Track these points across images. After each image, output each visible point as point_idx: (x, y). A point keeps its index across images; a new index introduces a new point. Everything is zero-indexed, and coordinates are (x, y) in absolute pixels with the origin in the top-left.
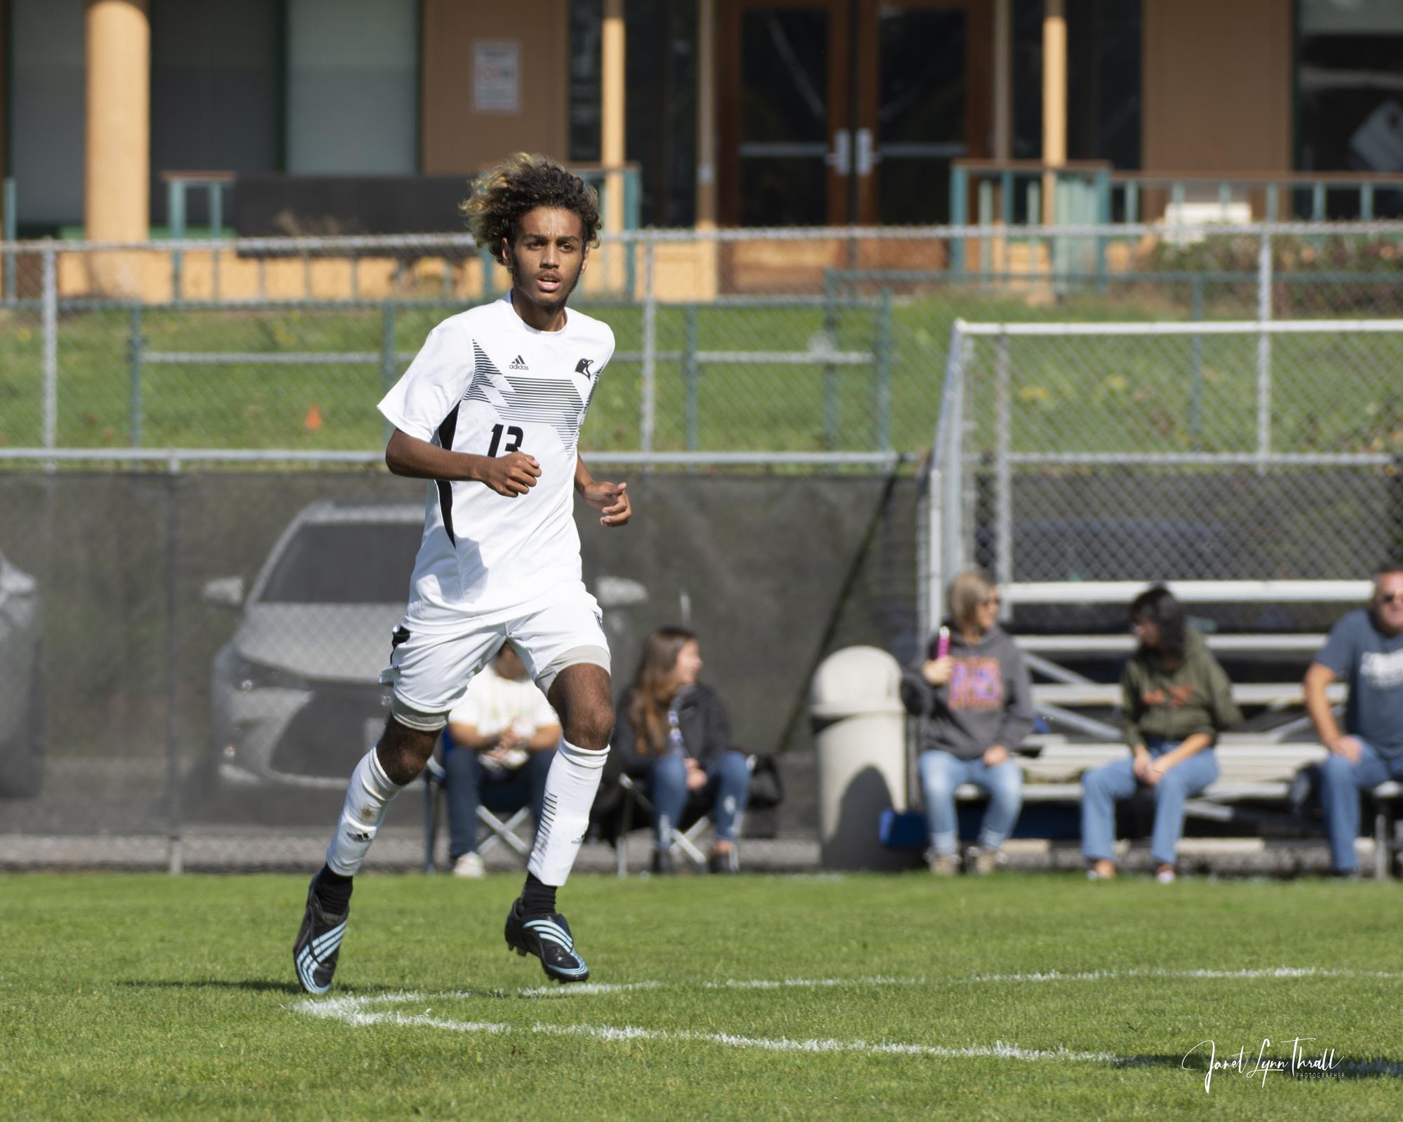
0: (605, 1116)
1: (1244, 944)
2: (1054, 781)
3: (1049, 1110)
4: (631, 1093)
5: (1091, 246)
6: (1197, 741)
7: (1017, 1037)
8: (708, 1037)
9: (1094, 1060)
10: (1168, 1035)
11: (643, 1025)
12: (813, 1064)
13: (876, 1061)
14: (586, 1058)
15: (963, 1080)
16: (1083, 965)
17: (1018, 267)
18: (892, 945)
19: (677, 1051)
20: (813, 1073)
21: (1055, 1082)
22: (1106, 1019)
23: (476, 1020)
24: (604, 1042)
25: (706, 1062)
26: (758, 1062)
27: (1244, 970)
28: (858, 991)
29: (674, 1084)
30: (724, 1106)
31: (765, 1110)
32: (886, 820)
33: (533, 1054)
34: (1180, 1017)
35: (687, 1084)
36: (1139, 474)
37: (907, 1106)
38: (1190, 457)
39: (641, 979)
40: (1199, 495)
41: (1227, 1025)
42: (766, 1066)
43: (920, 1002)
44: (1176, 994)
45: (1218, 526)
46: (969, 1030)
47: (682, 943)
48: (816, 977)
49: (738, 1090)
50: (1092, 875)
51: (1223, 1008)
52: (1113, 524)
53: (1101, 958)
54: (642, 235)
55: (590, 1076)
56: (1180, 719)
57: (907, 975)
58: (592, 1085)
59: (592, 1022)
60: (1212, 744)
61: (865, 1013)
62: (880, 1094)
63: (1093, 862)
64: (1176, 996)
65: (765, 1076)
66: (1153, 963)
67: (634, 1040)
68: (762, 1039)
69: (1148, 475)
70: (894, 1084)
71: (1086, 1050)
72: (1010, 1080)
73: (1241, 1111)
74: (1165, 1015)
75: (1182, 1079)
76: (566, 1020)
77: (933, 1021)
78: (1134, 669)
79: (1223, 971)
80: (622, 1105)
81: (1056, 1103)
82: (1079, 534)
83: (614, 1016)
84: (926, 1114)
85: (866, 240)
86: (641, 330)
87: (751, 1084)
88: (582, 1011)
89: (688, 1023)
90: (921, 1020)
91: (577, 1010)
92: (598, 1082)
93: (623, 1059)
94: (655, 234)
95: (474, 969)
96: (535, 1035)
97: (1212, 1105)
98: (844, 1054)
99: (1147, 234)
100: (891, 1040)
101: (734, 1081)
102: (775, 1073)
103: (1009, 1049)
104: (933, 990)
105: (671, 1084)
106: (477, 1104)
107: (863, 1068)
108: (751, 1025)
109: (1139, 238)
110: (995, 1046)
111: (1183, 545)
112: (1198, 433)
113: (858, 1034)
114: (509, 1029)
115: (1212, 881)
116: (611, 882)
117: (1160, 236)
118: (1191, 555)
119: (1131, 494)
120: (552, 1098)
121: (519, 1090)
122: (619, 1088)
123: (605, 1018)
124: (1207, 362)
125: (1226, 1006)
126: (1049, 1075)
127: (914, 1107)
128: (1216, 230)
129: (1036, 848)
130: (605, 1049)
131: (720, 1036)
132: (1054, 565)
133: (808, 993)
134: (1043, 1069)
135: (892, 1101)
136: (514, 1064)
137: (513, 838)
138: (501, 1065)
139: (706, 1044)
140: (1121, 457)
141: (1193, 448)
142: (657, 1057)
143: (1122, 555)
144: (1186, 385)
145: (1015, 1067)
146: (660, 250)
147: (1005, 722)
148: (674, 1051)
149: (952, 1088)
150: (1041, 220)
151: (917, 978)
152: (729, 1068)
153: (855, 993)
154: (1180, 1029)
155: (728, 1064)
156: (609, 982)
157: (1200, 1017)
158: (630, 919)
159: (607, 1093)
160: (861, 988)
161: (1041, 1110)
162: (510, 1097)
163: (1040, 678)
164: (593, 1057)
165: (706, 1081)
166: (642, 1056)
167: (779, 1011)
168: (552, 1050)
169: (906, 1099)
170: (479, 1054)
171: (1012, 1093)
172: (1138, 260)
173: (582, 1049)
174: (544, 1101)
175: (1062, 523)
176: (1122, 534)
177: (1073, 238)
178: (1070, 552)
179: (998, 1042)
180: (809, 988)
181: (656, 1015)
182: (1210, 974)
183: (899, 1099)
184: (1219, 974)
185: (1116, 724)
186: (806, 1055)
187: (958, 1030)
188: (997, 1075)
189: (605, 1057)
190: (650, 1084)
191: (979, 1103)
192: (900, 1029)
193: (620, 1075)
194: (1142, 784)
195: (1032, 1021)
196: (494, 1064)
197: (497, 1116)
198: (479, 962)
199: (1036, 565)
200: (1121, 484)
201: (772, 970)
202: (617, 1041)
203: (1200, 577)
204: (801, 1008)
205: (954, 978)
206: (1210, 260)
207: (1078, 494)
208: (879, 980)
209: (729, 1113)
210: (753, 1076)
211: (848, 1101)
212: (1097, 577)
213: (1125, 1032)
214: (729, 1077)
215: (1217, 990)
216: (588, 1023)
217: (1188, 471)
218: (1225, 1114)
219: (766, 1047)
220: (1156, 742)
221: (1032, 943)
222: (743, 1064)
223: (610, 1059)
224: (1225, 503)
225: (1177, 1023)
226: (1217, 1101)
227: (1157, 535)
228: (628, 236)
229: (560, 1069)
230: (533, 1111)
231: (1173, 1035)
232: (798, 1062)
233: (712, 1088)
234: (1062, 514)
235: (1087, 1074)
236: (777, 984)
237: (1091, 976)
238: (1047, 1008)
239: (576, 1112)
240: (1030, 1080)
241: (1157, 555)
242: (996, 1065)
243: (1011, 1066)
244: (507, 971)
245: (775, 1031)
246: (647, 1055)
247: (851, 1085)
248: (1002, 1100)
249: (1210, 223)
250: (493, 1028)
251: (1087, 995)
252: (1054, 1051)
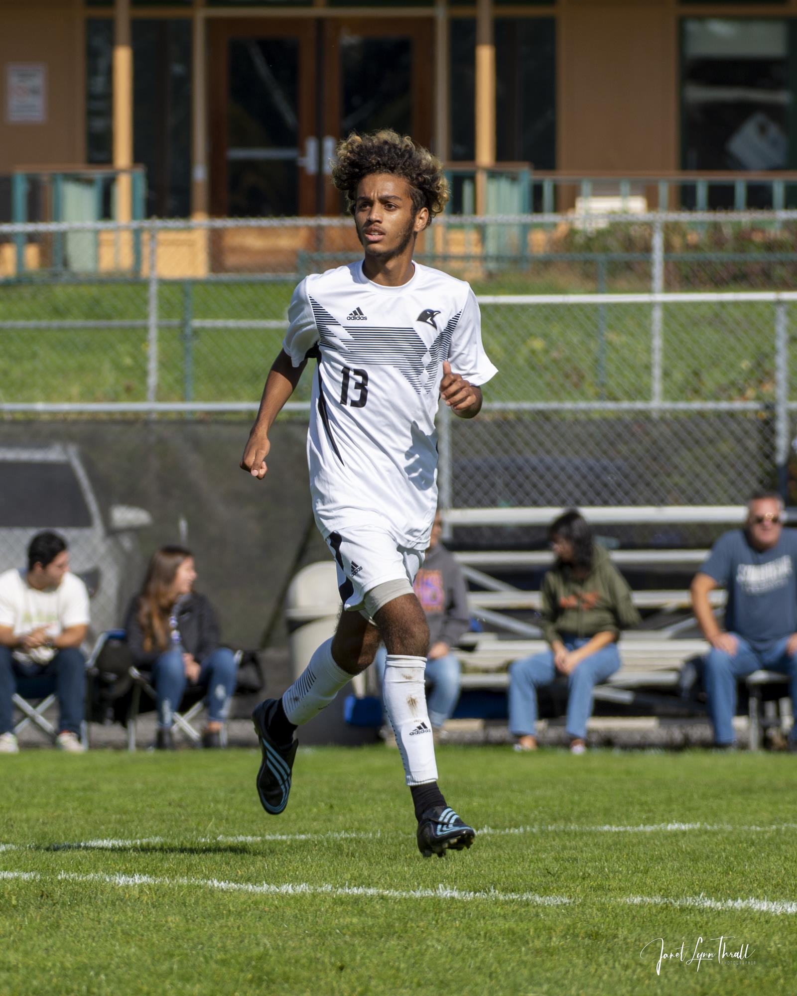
0: (117, 948)
1: (642, 804)
2: (486, 671)
3: (482, 941)
4: (139, 929)
5: (515, 232)
6: (603, 638)
7: (455, 882)
8: (202, 883)
9: (519, 900)
10: (580, 879)
11: (148, 873)
12: (288, 904)
13: (339, 901)
14: (102, 901)
15: (411, 916)
16: (510, 822)
17: (456, 250)
18: (353, 807)
19: (176, 894)
20: (288, 912)
21: (487, 917)
22: (529, 866)
23: (11, 870)
24: (117, 888)
25: (200, 903)
26: (244, 903)
27: (642, 825)
28: (325, 844)
29: (174, 921)
30: (215, 939)
31: (249, 942)
32: (349, 704)
33: (58, 897)
34: (589, 864)
35: (185, 921)
36: (555, 419)
37: (366, 938)
38: (597, 405)
39: (147, 836)
40: (605, 436)
41: (628, 870)
42: (250, 906)
43: (376, 853)
44: (586, 845)
45: (619, 462)
46: (417, 876)
47: (180, 806)
48: (291, 833)
49: (227, 926)
50: (517, 747)
51: (625, 856)
52: (534, 460)
53: (525, 816)
54: (147, 223)
55: (106, 915)
56: (589, 619)
57: (366, 831)
58: (107, 923)
59: (107, 871)
60: (616, 640)
61: (332, 862)
62: (344, 929)
63: (519, 737)
64: (586, 847)
65: (249, 914)
66: (567, 819)
67: (141, 886)
68: (246, 884)
69: (563, 420)
70: (355, 920)
71: (513, 891)
72: (450, 916)
73: (639, 941)
74: (577, 862)
75: (591, 915)
76: (86, 870)
77: (387, 869)
78: (552, 579)
79: (625, 826)
80: (132, 939)
81: (488, 935)
82: (507, 469)
83: (126, 865)
84: (381, 945)
85: (331, 227)
86: (146, 302)
87: (238, 921)
88: (99, 861)
89: (186, 871)
90: (377, 867)
91: (95, 861)
92: (111, 920)
93: (133, 901)
94: (157, 223)
95: (11, 828)
96: (60, 882)
97: (615, 936)
98: (314, 896)
99: (561, 222)
100: (353, 884)
101: (223, 918)
102: (258, 912)
103: (449, 891)
104: (387, 843)
105: (172, 921)
106: (12, 938)
107: (330, 906)
108: (238, 872)
109: (555, 225)
110: (438, 888)
111: (591, 478)
112: (603, 385)
113: (326, 879)
114: (38, 877)
115: (616, 753)
116: (124, 756)
117: (572, 223)
118: (598, 486)
119: (548, 435)
120: (74, 933)
121: (46, 927)
122: (130, 924)
123: (118, 868)
124: (611, 327)
125: (627, 855)
126: (482, 912)
127: (371, 939)
128: (618, 219)
129: (472, 726)
130: (118, 893)
131: (212, 882)
132: (486, 493)
133: (284, 846)
134: (477, 907)
135: (353, 935)
136: (43, 906)
137: (42, 720)
138: (32, 907)
139: (201, 888)
140: (541, 405)
141: (600, 397)
142: (161, 899)
143: (542, 485)
144: (593, 345)
145: (454, 906)
146: (162, 236)
147: (446, 623)
148: (174, 895)
149: (402, 924)
150: (475, 211)
151: (374, 834)
152: (219, 908)
153: (323, 846)
154: (589, 874)
155: (219, 905)
156: (121, 838)
157: (606, 864)
158: (139, 786)
159: (119, 929)
160: (328, 841)
161: (476, 941)
162: (39, 933)
163: (474, 587)
164: (107, 900)
165: (200, 919)
166: (148, 898)
167: (261, 861)
168: (74, 893)
169: (364, 932)
170: (14, 897)
171: (452, 927)
172: (554, 244)
173: (99, 893)
174: (67, 937)
175: (492, 459)
176: (541, 468)
177: (501, 225)
178: (499, 482)
179: (440, 886)
180: (286, 842)
181: (159, 864)
182: (614, 829)
183: (359, 933)
184: (622, 829)
185: (536, 624)
186: (282, 897)
187: (407, 876)
188: (439, 912)
189: (117, 899)
190: (155, 921)
191: (424, 935)
192: (360, 875)
193: (130, 914)
194: (559, 673)
195: (468, 868)
196: (26, 906)
197: (29, 948)
198: (14, 823)
199: (472, 493)
200: (541, 427)
201: (255, 828)
202: (127, 887)
203: (606, 503)
204: (278, 859)
205: (404, 833)
206: (612, 243)
207: (506, 435)
208: (343, 835)
209: (220, 945)
210: (239, 914)
211: (317, 934)
212: (521, 504)
213: (545, 876)
214: (218, 916)
215: (620, 841)
216: (104, 872)
217: (596, 416)
218: (627, 944)
219: (250, 891)
220: (570, 639)
221: (469, 804)
222: (230, 905)
223: (122, 901)
224: (626, 443)
225: (587, 869)
226: (620, 933)
227: (570, 470)
228: (136, 224)
229: (80, 910)
230: (58, 944)
231: (584, 879)
232: (276, 902)
233: (205, 924)
234: (492, 451)
235: (513, 911)
236: (259, 839)
237: (516, 830)
238: (480, 857)
239: (94, 944)
240: (467, 916)
241: (570, 486)
242: (439, 904)
243: (451, 905)
244: (37, 830)
245: (257, 877)
246: (152, 898)
247: (320, 921)
248: (443, 933)
249: (613, 213)
250: (26, 876)
251: (513, 846)
252: (486, 892)
